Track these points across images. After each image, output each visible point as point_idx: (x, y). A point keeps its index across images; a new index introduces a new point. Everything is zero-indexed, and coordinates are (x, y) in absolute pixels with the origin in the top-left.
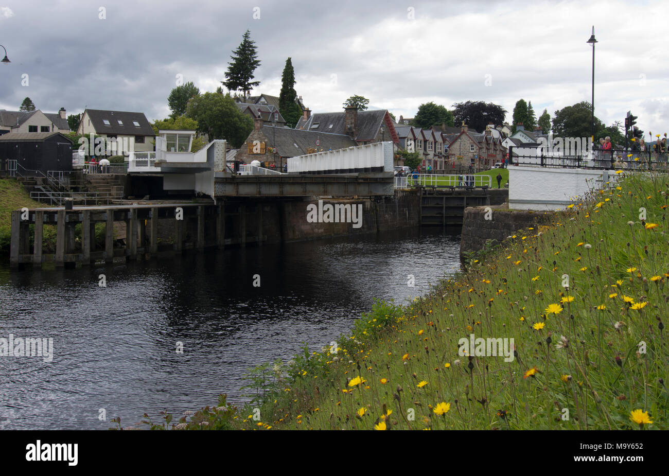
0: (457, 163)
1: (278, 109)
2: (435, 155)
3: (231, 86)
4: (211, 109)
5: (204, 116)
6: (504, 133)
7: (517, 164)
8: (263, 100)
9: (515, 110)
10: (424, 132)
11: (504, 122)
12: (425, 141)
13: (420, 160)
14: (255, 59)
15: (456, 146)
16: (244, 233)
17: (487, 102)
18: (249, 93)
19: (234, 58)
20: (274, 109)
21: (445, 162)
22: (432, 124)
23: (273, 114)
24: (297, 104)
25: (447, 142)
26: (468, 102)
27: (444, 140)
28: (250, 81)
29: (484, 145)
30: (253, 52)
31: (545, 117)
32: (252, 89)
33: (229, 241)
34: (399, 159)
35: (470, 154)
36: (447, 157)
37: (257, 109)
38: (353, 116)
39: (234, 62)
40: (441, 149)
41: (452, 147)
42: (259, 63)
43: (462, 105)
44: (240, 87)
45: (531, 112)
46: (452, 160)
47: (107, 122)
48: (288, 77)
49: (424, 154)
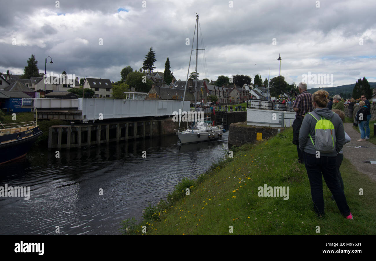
0: (232, 100)
1: (163, 78)
2: (223, 97)
3: (145, 68)
4: (136, 78)
5: (133, 81)
6: (250, 87)
7: (250, 108)
8: (158, 74)
9: (255, 79)
10: (219, 88)
11: (251, 83)
12: (220, 92)
13: (217, 99)
14: (154, 58)
15: (232, 93)
16: (145, 133)
17: (244, 75)
18: (152, 71)
19: (146, 58)
20: (162, 78)
21: (227, 100)
22: (223, 84)
23: (161, 80)
24: (171, 75)
25: (228, 92)
26: (237, 75)
27: (227, 91)
28: (153, 66)
29: (242, 93)
30: (154, 56)
31: (266, 81)
32: (153, 70)
33: (138, 136)
34: (209, 99)
35: (237, 96)
36: (228, 97)
37: (155, 78)
38: (191, 82)
39: (146, 59)
40: (226, 94)
41: (230, 94)
42: (156, 60)
43: (235, 76)
44: (148, 69)
45: (261, 80)
46: (230, 99)
47: (95, 83)
48: (168, 65)
49: (219, 97)
